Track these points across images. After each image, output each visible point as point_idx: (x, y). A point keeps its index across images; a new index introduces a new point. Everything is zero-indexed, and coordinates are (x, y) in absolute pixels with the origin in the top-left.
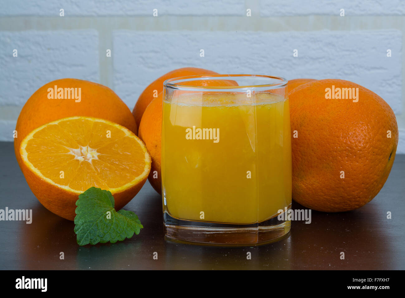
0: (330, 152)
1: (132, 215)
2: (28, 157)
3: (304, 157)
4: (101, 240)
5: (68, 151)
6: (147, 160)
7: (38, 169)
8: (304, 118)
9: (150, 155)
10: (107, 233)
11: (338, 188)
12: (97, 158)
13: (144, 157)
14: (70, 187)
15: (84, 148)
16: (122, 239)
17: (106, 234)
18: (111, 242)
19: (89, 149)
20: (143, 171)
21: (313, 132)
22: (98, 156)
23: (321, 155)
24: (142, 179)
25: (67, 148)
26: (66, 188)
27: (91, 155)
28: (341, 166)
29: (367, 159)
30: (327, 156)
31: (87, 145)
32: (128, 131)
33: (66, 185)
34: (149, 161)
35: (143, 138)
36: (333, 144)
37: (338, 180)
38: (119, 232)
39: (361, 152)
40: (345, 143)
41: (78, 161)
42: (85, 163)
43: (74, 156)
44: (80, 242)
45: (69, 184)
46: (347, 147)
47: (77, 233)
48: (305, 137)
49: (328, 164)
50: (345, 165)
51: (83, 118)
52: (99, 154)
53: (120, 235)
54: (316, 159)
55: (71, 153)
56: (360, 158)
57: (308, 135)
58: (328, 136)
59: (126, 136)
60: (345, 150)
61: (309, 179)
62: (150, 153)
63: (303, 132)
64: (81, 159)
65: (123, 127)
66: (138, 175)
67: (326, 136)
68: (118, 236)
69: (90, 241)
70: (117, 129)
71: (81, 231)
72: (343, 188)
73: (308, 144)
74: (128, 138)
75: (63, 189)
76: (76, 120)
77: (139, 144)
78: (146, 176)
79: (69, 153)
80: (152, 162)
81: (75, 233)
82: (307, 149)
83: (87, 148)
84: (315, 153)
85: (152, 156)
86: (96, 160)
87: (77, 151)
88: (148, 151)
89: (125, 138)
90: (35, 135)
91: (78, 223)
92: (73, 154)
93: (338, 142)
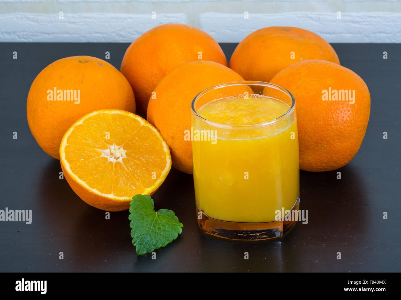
0: (324, 137)
1: (170, 213)
2: (71, 168)
3: (302, 141)
4: (155, 247)
5: (101, 154)
6: (166, 150)
7: (83, 180)
8: (300, 109)
9: (166, 143)
10: (159, 240)
11: (330, 162)
12: (125, 156)
13: (162, 147)
14: (114, 195)
15: (112, 147)
16: (170, 241)
17: (158, 242)
18: (163, 247)
19: (117, 147)
20: (166, 162)
21: (309, 122)
22: (126, 154)
23: (317, 140)
24: (168, 172)
25: (98, 150)
26: (111, 196)
27: (120, 153)
28: (334, 147)
29: (353, 139)
30: (322, 141)
31: (113, 144)
32: (142, 119)
33: (111, 193)
34: (168, 150)
35: (157, 126)
36: (326, 132)
37: (330, 157)
38: (167, 236)
39: (349, 134)
40: (337, 130)
41: (111, 162)
42: (118, 164)
43: (106, 158)
44: (138, 252)
45: (112, 192)
46: (338, 133)
47: (135, 245)
48: (302, 126)
49: (323, 147)
50: (337, 146)
51: (101, 112)
52: (126, 151)
53: (168, 239)
54: (313, 143)
55: (103, 155)
56: (348, 139)
57: (305, 125)
58: (322, 125)
59: (141, 125)
60: (337, 135)
61: (306, 157)
62: (166, 142)
63: (300, 122)
64: (112, 160)
65: (137, 115)
66: (163, 168)
67: (321, 125)
68: (167, 240)
69: (147, 250)
70: (132, 119)
71: (138, 243)
72: (334, 161)
73: (305, 132)
74: (143, 127)
75: (109, 198)
76: (96, 115)
77: (154, 132)
78: (170, 168)
79: (101, 156)
80: (170, 151)
81: (133, 245)
82: (304, 135)
83: (114, 145)
84: (311, 139)
85: (168, 144)
86: (126, 159)
87: (107, 151)
88: (164, 139)
89: (141, 128)
90: (68, 139)
91: (135, 236)
92: (106, 156)
93: (331, 130)
